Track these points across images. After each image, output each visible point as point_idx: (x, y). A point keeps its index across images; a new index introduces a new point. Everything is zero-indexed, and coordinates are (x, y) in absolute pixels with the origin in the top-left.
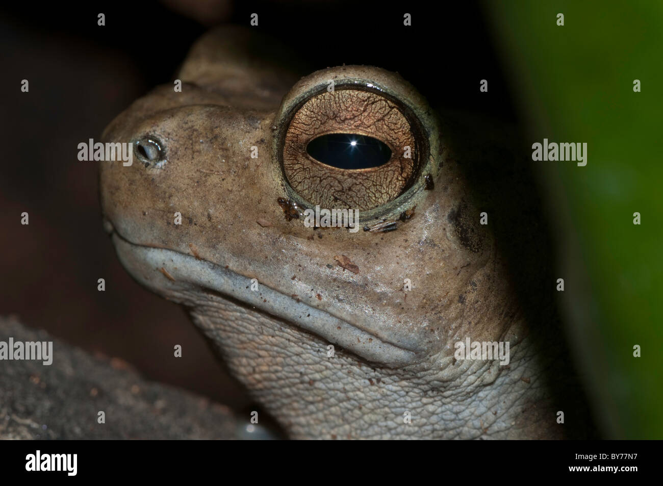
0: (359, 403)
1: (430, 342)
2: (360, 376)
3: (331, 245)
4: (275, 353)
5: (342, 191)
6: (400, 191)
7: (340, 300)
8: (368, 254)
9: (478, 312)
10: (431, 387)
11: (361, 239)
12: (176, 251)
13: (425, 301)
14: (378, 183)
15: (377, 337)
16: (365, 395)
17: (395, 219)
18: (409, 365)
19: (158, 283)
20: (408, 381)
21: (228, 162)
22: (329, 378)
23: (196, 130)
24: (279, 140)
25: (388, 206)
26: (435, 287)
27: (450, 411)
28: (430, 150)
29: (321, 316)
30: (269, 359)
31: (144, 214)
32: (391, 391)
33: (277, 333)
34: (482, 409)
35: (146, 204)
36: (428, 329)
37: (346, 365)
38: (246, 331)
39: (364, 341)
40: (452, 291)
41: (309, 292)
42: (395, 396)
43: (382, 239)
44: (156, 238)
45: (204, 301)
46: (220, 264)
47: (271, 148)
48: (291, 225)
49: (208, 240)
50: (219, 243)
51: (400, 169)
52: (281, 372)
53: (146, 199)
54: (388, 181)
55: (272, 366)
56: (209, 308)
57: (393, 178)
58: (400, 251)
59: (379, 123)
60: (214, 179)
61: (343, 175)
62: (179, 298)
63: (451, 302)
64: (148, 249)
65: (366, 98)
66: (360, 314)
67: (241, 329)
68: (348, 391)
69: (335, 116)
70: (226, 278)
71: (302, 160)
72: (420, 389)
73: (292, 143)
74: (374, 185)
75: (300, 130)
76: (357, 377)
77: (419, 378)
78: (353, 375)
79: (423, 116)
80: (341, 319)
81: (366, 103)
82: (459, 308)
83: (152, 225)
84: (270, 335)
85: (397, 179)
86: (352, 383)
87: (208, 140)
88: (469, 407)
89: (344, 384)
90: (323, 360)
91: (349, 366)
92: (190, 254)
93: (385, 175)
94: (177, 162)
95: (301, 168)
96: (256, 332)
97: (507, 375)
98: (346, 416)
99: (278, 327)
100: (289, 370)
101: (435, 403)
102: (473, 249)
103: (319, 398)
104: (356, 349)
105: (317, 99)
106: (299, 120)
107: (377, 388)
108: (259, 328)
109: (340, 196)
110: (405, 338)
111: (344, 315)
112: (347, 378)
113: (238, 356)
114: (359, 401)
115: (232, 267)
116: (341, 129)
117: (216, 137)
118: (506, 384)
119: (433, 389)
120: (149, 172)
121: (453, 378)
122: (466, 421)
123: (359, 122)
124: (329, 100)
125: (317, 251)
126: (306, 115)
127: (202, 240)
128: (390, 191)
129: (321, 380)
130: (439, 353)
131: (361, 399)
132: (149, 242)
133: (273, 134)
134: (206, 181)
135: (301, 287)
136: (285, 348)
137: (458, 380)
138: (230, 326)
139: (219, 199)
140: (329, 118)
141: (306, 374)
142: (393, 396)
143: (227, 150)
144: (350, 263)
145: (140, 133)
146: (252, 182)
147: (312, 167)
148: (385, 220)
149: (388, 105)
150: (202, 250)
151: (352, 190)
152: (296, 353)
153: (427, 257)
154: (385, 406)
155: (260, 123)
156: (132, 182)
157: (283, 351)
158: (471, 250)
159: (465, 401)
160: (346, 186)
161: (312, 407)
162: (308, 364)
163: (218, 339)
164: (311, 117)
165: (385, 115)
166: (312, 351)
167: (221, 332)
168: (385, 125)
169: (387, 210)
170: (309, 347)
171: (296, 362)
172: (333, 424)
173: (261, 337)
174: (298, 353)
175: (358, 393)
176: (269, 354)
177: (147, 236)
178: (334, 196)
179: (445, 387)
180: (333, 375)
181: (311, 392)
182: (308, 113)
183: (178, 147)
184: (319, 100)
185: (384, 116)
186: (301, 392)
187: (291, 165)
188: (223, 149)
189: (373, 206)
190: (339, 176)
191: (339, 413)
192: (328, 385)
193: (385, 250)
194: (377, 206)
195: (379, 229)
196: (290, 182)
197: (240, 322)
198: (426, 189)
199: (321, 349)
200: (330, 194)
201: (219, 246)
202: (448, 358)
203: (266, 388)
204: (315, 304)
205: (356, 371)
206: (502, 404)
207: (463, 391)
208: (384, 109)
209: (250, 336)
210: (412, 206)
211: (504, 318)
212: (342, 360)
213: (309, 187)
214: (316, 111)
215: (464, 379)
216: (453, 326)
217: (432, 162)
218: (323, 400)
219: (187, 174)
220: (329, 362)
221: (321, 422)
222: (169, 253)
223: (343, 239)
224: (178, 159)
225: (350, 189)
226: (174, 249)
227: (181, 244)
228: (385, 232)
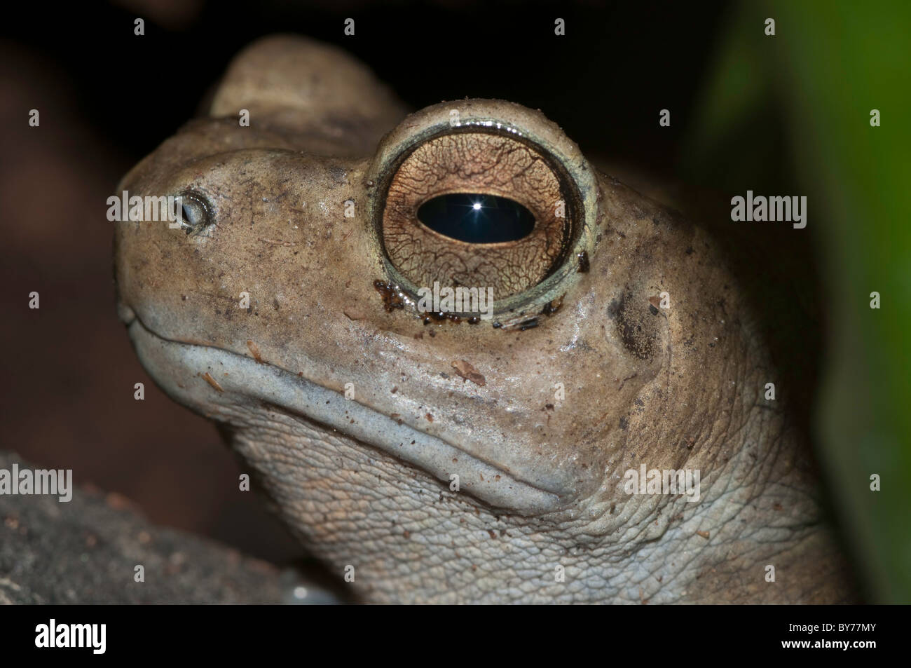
0: (473, 563)
1: (580, 481)
2: (476, 526)
3: (446, 346)
4: (357, 494)
5: (465, 272)
6: (544, 274)
7: (458, 423)
8: (498, 359)
9: (645, 440)
10: (576, 542)
11: (489, 339)
12: (227, 351)
13: (575, 425)
14: (515, 263)
15: (507, 473)
16: (482, 552)
17: (537, 312)
18: (548, 513)
19: (198, 394)
20: (545, 533)
21: (302, 230)
22: (432, 528)
23: (258, 184)
24: (377, 201)
25: (528, 294)
26: (589, 406)
27: (598, 575)
28: (584, 218)
29: (431, 443)
30: (349, 502)
31: (184, 299)
32: (519, 547)
33: (363, 466)
34: (642, 573)
35: (186, 285)
36: (579, 464)
37: (457, 512)
38: (318, 463)
39: (489, 479)
40: (612, 412)
41: (415, 411)
42: (524, 554)
43: (518, 339)
44: (199, 333)
45: (261, 419)
46: (290, 370)
47: (365, 211)
48: (392, 317)
49: (273, 336)
50: (290, 340)
51: (545, 244)
52: (363, 519)
53: (186, 279)
54: (528, 261)
55: (351, 512)
56: (267, 430)
57: (535, 256)
58: (541, 357)
59: (518, 179)
60: (283, 252)
61: (467, 251)
62: (226, 415)
63: (610, 426)
64: (188, 346)
65: (500, 145)
66: (486, 442)
67: (311, 461)
68: (458, 547)
69: (458, 170)
70: (297, 388)
71: (410, 228)
72: (560, 545)
73: (397, 204)
74: (509, 266)
75: (408, 187)
76: (472, 527)
77: (561, 530)
78: (467, 524)
79: (576, 171)
80: (458, 448)
81: (500, 152)
82: (619, 436)
83: (194, 315)
84: (351, 470)
85: (541, 257)
86: (465, 536)
87: (273, 198)
88: (625, 570)
89: (453, 537)
90: (426, 505)
91: (461, 513)
92: (249, 355)
93: (524, 252)
94: (230, 227)
95: (408, 239)
96: (333, 465)
97: (678, 527)
98: (452, 580)
99: (364, 459)
100: (376, 517)
101: (579, 564)
102: (640, 355)
103: (416, 555)
104: (477, 489)
105: (432, 145)
106: (407, 174)
107: (499, 542)
108: (337, 460)
109: (462, 279)
110: (547, 475)
111: (463, 443)
112: (458, 528)
113: (304, 498)
114: (472, 560)
115: (308, 374)
116: (466, 187)
117: (285, 194)
118: (677, 539)
119: (578, 546)
120: (191, 241)
121: (609, 531)
122: (620, 590)
123: (491, 178)
124: (449, 147)
125: (427, 355)
126: (417, 167)
127: (265, 336)
128: (530, 274)
129: (420, 532)
130: (592, 497)
131: (476, 557)
132: (189, 337)
133: (367, 192)
134: (272, 255)
135: (405, 404)
136: (373, 487)
137: (615, 534)
138: (294, 456)
139: (289, 280)
140: (449, 172)
141: (400, 524)
142: (521, 554)
143: (301, 212)
144: (473, 372)
145: (179, 187)
146: (337, 257)
147: (424, 239)
148: (522, 314)
149: (530, 155)
150: (265, 351)
151: (479, 272)
152: (388, 494)
153: (578, 365)
154: (509, 567)
155: (346, 176)
156: (166, 254)
157: (369, 491)
158: (638, 355)
159: (620, 562)
160: (471, 266)
161: (403, 567)
162: (403, 510)
163: (274, 473)
164: (423, 170)
165: (527, 169)
166: (410, 492)
167: (279, 465)
168: (526, 181)
169: (527, 299)
170: (407, 487)
171: (386, 507)
172: (432, 591)
173: (339, 472)
174: (390, 495)
175: (472, 549)
176: (348, 495)
177: (186, 330)
178: (454, 280)
179: (595, 543)
180: (438, 525)
181: (406, 548)
182: (420, 164)
183: (231, 206)
184: (434, 147)
185: (524, 171)
186: (391, 547)
187: (395, 236)
188: (296, 211)
189: (506, 294)
190: (462, 253)
191: (442, 575)
192: (431, 538)
193: (520, 355)
194: (512, 294)
195: (514, 326)
196: (392, 258)
197: (310, 452)
198: (579, 271)
199: (424, 490)
200: (448, 276)
201: (289, 345)
202: (603, 503)
203: (340, 541)
204: (423, 427)
205: (472, 520)
206: (670, 566)
207: (620, 549)
208: (524, 160)
209: (323, 471)
210: (560, 294)
211: (680, 449)
212: (452, 505)
213: (419, 266)
214: (431, 162)
215: (623, 532)
216: (611, 460)
217: (588, 235)
218: (420, 558)
219: (245, 245)
220: (434, 507)
221: (416, 587)
222: (217, 353)
223: (463, 339)
224: (232, 224)
225: (476, 271)
226: (225, 348)
227: (236, 341)
228: (521, 329)
